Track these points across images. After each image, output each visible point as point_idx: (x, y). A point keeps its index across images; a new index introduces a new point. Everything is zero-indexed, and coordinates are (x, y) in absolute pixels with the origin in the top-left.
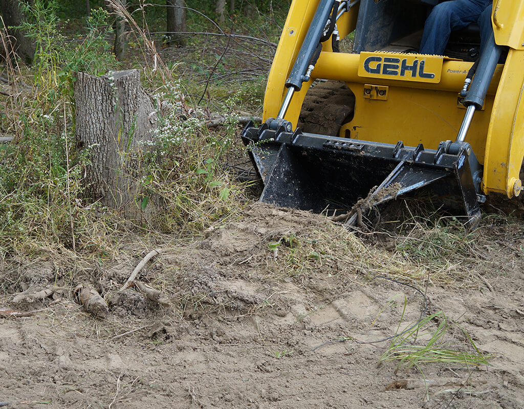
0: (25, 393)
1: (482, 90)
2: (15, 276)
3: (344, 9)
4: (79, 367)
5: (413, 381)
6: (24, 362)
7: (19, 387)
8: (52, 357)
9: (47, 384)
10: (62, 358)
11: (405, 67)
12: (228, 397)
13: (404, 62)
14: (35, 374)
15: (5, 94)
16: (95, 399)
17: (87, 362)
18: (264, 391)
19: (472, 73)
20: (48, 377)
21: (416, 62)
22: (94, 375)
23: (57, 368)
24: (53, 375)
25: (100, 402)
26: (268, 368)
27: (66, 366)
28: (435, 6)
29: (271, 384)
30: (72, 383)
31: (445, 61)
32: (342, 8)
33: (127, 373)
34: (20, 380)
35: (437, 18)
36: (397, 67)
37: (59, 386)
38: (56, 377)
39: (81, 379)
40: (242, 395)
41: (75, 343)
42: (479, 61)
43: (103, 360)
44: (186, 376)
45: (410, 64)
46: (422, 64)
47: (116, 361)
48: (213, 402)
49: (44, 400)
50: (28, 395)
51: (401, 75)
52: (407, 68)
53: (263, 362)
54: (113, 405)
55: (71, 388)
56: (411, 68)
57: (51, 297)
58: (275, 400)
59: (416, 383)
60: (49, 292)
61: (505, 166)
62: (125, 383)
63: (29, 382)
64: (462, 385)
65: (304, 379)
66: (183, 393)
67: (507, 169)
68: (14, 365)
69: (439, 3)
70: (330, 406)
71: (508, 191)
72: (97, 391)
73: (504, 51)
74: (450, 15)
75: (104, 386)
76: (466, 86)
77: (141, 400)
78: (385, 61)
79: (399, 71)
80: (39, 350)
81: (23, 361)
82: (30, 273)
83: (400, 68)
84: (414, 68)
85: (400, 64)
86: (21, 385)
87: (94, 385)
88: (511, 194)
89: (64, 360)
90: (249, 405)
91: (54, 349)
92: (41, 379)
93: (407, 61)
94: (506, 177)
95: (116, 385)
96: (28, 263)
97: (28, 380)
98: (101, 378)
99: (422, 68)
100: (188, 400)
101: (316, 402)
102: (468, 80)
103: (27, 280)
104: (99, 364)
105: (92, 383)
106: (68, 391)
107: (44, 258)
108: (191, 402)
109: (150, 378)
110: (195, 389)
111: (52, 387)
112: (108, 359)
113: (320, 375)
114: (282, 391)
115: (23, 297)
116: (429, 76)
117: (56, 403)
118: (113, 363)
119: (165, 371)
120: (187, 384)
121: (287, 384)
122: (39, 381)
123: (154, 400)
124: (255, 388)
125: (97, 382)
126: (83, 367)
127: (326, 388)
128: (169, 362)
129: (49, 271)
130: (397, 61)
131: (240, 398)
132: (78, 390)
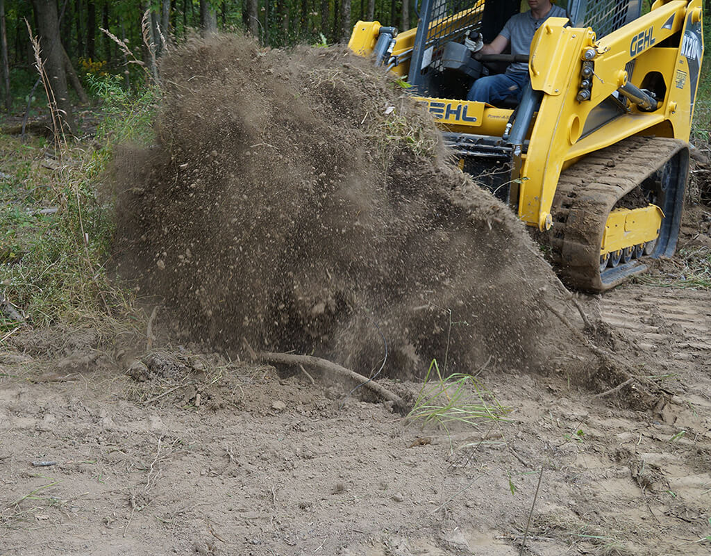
0: (71, 454)
1: (522, 134)
2: (61, 343)
3: (394, 64)
4: (122, 428)
5: (436, 438)
6: (70, 424)
7: (65, 448)
8: (96, 419)
9: (92, 445)
10: (106, 420)
11: (449, 111)
12: (264, 455)
13: (449, 106)
14: (80, 435)
15: (49, 169)
16: (137, 458)
17: (129, 423)
18: (298, 449)
19: (513, 119)
20: (92, 439)
21: (460, 106)
22: (136, 436)
23: (101, 430)
24: (97, 437)
25: (143, 462)
26: (303, 428)
27: (109, 428)
28: (477, 79)
29: (306, 443)
30: (115, 444)
31: (486, 107)
32: (392, 62)
33: (168, 435)
34: (67, 441)
35: (477, 92)
36: (442, 111)
37: (103, 446)
38: (100, 438)
39: (124, 440)
40: (277, 453)
41: (118, 406)
42: (518, 109)
43: (144, 422)
44: (225, 437)
45: (454, 108)
46: (466, 108)
47: (157, 423)
48: (250, 461)
49: (89, 459)
50: (74, 455)
51: (446, 118)
52: (451, 112)
53: (298, 422)
54: (155, 464)
55: (115, 448)
56: (455, 112)
57: (94, 362)
58: (309, 458)
59: (439, 440)
60: (92, 357)
61: (539, 200)
62: (166, 443)
63: (74, 443)
64: (482, 440)
65: (337, 438)
66: (222, 453)
67: (540, 203)
68: (60, 427)
69: (480, 77)
70: (361, 462)
71: (541, 224)
72: (140, 451)
73: (540, 95)
74: (489, 87)
75: (146, 447)
76: (507, 131)
77: (181, 460)
78: (431, 105)
79: (444, 114)
80: (83, 413)
81: (68, 423)
82: (75, 339)
83: (445, 112)
84: (457, 112)
85: (445, 109)
86: (67, 445)
87: (137, 445)
88: (542, 226)
89: (107, 422)
90: (284, 463)
91: (98, 412)
92: (86, 440)
93: (452, 106)
94: (539, 210)
95: (157, 446)
96: (71, 330)
97: (74, 441)
98: (143, 439)
99: (465, 112)
100: (226, 459)
101: (348, 458)
102: (509, 125)
103: (72, 346)
104: (140, 426)
105: (134, 444)
106: (111, 452)
107: (87, 325)
108: (229, 461)
109: (190, 439)
110: (233, 449)
111: (96, 448)
112: (150, 421)
113: (352, 433)
114: (316, 449)
115: (68, 362)
116: (471, 120)
117: (101, 462)
118: (153, 424)
119: (204, 432)
120: (225, 444)
121: (321, 443)
122: (84, 442)
123: (194, 460)
124: (290, 446)
125: (140, 443)
126: (126, 429)
127: (358, 445)
128: (207, 422)
129: (93, 338)
130: (442, 105)
131: (276, 456)
132: (121, 450)
